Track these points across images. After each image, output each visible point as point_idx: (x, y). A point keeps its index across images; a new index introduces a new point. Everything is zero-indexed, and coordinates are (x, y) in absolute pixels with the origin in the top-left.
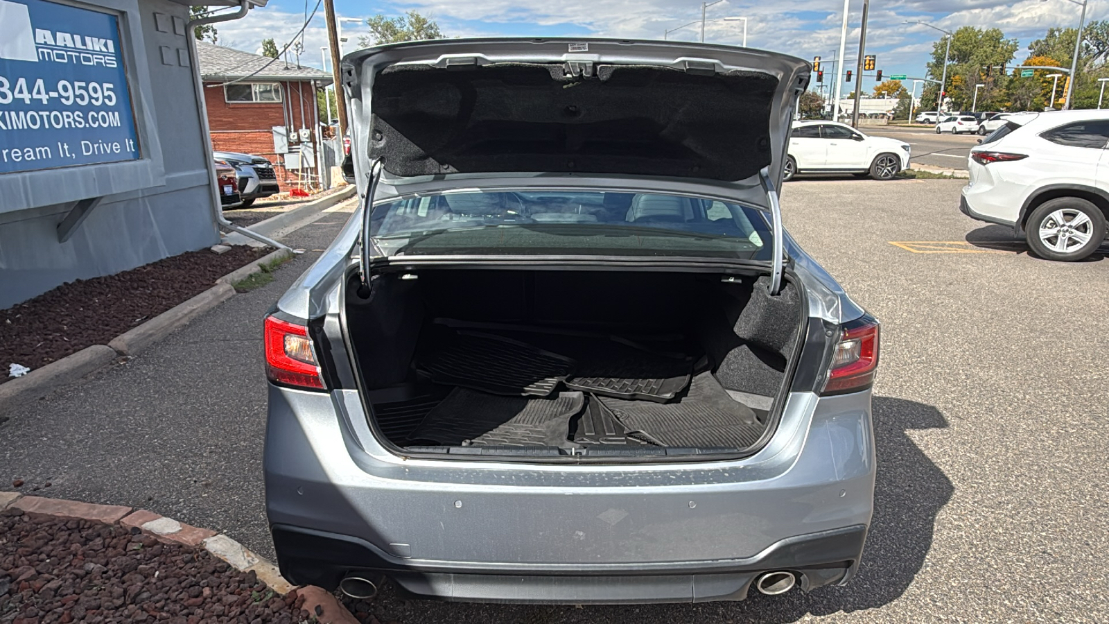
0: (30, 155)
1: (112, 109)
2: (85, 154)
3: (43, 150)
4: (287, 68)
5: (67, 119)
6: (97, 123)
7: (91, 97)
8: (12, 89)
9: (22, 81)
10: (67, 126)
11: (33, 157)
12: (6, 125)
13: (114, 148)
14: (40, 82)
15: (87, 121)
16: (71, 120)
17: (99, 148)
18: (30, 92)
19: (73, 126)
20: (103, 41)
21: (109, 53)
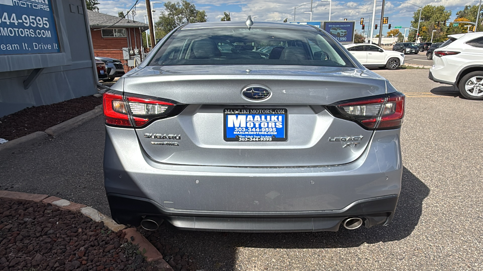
0: (9, 48)
2: (35, 49)
3: (16, 46)
4: (129, 22)
6: (40, 35)
7: (37, 23)
9: (5, 14)
10: (26, 36)
11: (11, 49)
13: (48, 47)
14: (14, 15)
15: (36, 34)
16: (28, 33)
17: (41, 46)
18: (9, 19)
21: (45, 4)
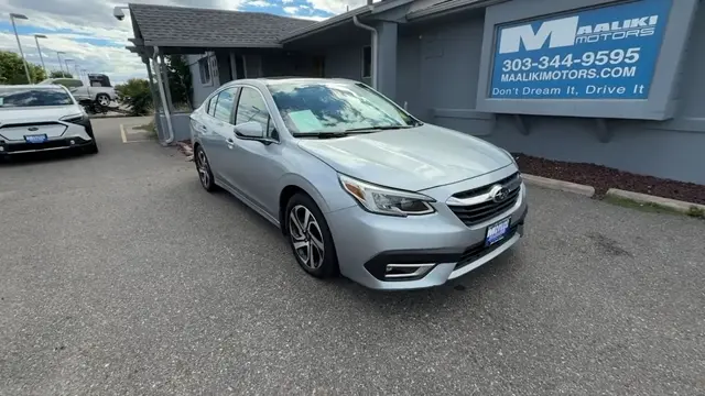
3: (556, 89)
5: (581, 73)
6: (609, 75)
7: (610, 59)
8: (549, 62)
9: (558, 57)
10: (579, 77)
11: (548, 93)
12: (539, 78)
17: (601, 90)
18: (560, 61)
19: (585, 77)
20: (645, 19)
21: (648, 26)
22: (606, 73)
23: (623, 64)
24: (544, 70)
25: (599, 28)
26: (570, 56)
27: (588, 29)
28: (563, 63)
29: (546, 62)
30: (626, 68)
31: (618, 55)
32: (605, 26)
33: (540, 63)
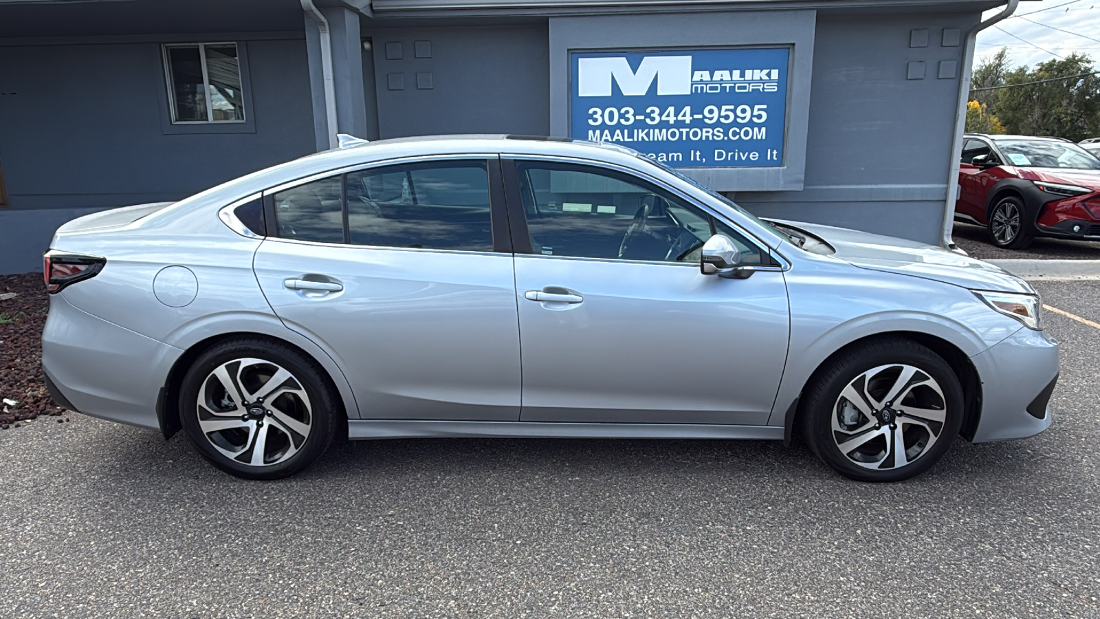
1: (760, 126)
2: (716, 159)
3: (676, 155)
5: (705, 134)
6: (738, 136)
7: (736, 116)
8: (661, 115)
9: (671, 109)
10: (704, 138)
12: (649, 138)
13: (751, 156)
15: (726, 134)
16: (710, 134)
17: (733, 157)
18: (676, 115)
19: (711, 138)
20: (766, 71)
21: (770, 81)
22: (735, 134)
23: (751, 124)
24: (654, 127)
25: (718, 75)
26: (687, 109)
27: (706, 75)
28: (680, 118)
29: (655, 115)
30: (756, 129)
31: (745, 113)
32: (726, 75)
33: (648, 116)
